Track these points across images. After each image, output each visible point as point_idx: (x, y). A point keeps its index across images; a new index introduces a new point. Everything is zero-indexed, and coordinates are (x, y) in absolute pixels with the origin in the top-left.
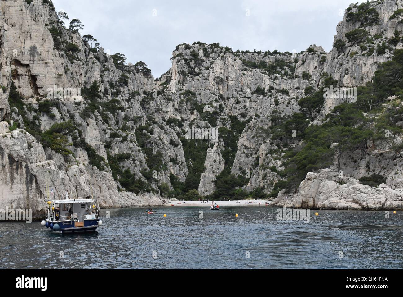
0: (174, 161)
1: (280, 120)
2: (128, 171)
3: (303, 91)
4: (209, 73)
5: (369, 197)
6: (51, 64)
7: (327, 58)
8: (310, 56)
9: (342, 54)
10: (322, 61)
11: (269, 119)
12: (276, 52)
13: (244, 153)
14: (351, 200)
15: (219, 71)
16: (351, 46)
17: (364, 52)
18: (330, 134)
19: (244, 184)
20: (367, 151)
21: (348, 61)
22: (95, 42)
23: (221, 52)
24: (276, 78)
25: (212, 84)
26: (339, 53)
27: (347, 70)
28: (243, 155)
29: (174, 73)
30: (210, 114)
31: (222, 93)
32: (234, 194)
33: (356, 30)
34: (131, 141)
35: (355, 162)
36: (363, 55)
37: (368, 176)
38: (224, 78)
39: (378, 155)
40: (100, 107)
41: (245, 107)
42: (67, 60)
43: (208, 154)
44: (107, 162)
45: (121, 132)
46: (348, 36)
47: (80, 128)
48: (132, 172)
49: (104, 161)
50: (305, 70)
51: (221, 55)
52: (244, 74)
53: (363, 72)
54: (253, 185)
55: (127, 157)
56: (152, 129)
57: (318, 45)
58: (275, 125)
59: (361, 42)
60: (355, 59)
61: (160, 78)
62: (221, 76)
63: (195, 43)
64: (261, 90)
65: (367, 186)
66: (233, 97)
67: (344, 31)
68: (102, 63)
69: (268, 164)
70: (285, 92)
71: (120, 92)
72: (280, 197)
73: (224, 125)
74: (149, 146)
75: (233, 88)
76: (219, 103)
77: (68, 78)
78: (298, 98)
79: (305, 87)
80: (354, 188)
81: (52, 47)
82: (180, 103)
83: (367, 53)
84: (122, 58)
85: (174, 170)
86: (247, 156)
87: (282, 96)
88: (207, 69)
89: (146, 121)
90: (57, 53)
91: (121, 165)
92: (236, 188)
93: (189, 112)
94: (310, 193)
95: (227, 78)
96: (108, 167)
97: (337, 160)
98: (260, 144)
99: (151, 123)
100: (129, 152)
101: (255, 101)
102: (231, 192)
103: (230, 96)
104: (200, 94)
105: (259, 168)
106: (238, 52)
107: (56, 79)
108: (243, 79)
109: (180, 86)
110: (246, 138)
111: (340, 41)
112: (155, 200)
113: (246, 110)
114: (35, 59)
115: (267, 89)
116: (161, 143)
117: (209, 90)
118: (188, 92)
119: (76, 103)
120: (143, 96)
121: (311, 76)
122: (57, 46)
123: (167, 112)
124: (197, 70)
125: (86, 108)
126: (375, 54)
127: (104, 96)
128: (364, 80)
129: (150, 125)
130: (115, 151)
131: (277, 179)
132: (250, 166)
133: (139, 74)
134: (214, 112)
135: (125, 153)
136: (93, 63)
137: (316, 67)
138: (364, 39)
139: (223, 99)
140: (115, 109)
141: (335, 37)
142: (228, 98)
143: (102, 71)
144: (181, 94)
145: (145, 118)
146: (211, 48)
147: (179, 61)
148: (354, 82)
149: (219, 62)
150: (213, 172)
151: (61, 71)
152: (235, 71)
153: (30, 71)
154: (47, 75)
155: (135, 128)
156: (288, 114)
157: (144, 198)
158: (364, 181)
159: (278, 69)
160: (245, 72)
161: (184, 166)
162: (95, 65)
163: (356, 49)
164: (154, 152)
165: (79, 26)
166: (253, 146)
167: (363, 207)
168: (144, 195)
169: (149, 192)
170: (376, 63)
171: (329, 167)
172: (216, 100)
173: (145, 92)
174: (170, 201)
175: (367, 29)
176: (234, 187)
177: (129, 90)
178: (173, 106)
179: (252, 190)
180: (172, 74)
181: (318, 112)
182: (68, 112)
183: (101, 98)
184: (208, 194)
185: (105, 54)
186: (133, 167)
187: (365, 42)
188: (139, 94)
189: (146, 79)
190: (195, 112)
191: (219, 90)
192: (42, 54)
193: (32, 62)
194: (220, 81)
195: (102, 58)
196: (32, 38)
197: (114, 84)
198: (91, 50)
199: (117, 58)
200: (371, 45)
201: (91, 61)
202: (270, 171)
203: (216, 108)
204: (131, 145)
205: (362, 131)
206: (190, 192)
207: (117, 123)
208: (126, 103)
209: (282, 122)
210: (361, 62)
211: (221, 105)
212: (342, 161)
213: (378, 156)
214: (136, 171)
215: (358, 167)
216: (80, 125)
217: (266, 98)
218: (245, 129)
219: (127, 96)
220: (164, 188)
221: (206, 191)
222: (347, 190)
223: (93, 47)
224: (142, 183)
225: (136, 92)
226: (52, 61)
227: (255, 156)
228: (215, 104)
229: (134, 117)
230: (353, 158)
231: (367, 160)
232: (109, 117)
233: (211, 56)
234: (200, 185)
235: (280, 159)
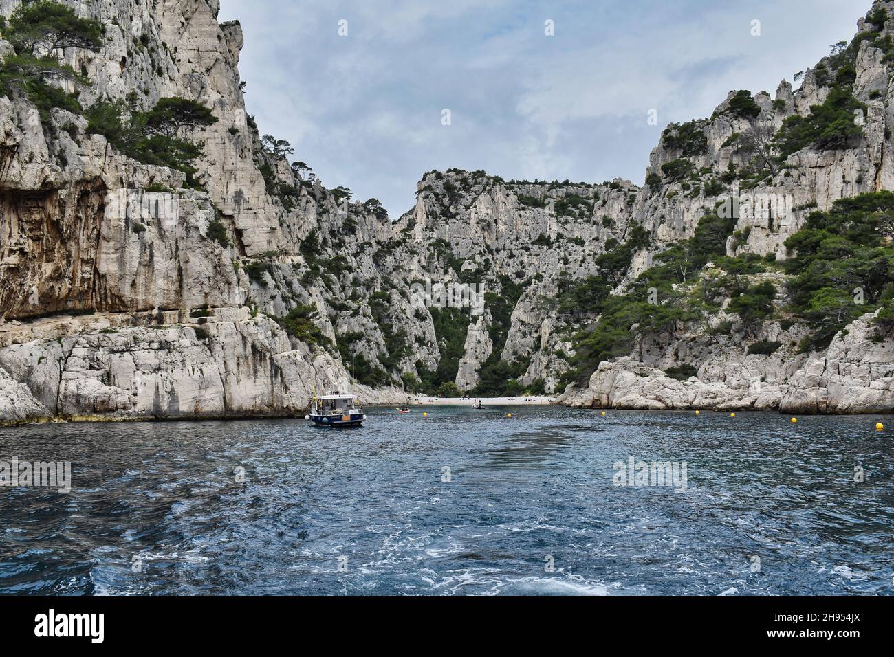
0: (421, 341)
1: (571, 286)
2: (360, 357)
3: (603, 245)
4: (470, 214)
5: (674, 393)
6: (261, 215)
7: (637, 198)
8: (614, 195)
9: (658, 194)
10: (631, 201)
11: (556, 284)
12: (566, 183)
13: (519, 330)
14: (654, 397)
15: (485, 211)
16: (670, 183)
17: (686, 192)
18: (629, 313)
19: (519, 375)
20: (676, 334)
21: (665, 204)
22: (310, 172)
23: (488, 184)
24: (567, 222)
25: (474, 230)
26: (653, 192)
27: (663, 217)
28: (518, 333)
29: (419, 214)
30: (472, 274)
31: (489, 242)
32: (505, 387)
33: (677, 161)
34: (365, 316)
35: (661, 348)
36: (686, 196)
37: (676, 367)
38: (492, 221)
39: (689, 340)
40: (320, 267)
41: (522, 263)
42: (282, 208)
43: (469, 332)
44: (336, 345)
45: (350, 303)
46: (664, 168)
47: (300, 300)
48: (366, 358)
49: (331, 344)
50: (607, 214)
51: (488, 188)
52: (520, 216)
53: (685, 219)
54: (533, 376)
55: (360, 337)
56: (389, 296)
57: (624, 179)
58: (564, 292)
59: (683, 177)
60: (674, 202)
61: (399, 220)
62: (488, 218)
63: (450, 171)
64: (545, 239)
65: (674, 380)
66: (504, 249)
67: (660, 162)
68: (319, 201)
69: (553, 347)
70: (580, 242)
71: (344, 243)
72: (568, 393)
73: (492, 288)
74: (387, 321)
75: (505, 236)
76: (484, 258)
77: (283, 233)
78: (595, 254)
79: (605, 238)
80: (658, 382)
81: (263, 191)
82: (429, 258)
83: (691, 193)
84: (347, 194)
85: (421, 354)
86: (525, 335)
87: (576, 247)
88: (467, 207)
89: (381, 284)
90: (270, 199)
91: (351, 348)
92: (509, 380)
93: (442, 271)
94: (603, 389)
95: (496, 222)
96: (336, 352)
97: (638, 346)
98: (543, 319)
99: (388, 286)
100: (362, 330)
101: (537, 255)
102: (501, 386)
103: (501, 248)
104: (457, 244)
105: (540, 352)
106: (513, 182)
107: (268, 234)
108: (519, 222)
109: (428, 233)
110: (522, 310)
111: (654, 175)
112: (396, 396)
113: (524, 267)
114: (241, 207)
115: (553, 237)
116: (404, 317)
117: (471, 238)
118: (440, 242)
119: (294, 266)
120: (376, 247)
121: (614, 222)
122: (270, 190)
123: (410, 271)
124: (452, 209)
125: (307, 272)
126: (701, 195)
127: (323, 248)
128: (687, 231)
129: (387, 290)
130: (344, 329)
131: (565, 368)
132: (528, 349)
133: (370, 217)
134: (477, 270)
135: (356, 331)
136: (307, 202)
137: (622, 210)
138: (687, 173)
139: (491, 252)
140: (340, 270)
141: (647, 170)
142: (498, 250)
143: (320, 214)
144: (430, 245)
145: (380, 280)
146: (474, 178)
147: (427, 197)
148: (672, 233)
149: (484, 198)
150: (477, 358)
151: (275, 223)
152: (508, 211)
153: (233, 223)
154: (257, 230)
155: (368, 295)
156: (582, 277)
157: (383, 393)
158: (671, 373)
159: (570, 208)
160: (522, 213)
161: (435, 349)
162: (310, 205)
163: (676, 187)
164: (395, 330)
165: (287, 150)
166: (532, 321)
167: (667, 405)
168: (383, 389)
169: (390, 385)
170: (703, 207)
171: (628, 355)
172: (480, 253)
173: (379, 243)
174: (417, 398)
175: (692, 160)
176: (506, 378)
177: (357, 240)
178: (419, 262)
179: (531, 383)
180: (416, 215)
181: (624, 274)
182: (284, 278)
183: (320, 254)
184: (469, 388)
185: (324, 188)
186: (367, 351)
187: (688, 178)
188: (370, 245)
189: (380, 223)
190: (451, 270)
191: (484, 238)
192: (250, 201)
193: (237, 212)
194: (486, 225)
195: (319, 195)
196: (238, 180)
197: (336, 232)
198: (303, 183)
199: (339, 193)
200: (698, 182)
201: (304, 200)
202: (556, 356)
203: (479, 264)
204: (365, 320)
205: (669, 309)
206: (444, 385)
207: (343, 288)
208: (353, 258)
209: (573, 288)
210: (683, 206)
211: (487, 261)
212: (645, 347)
213: (689, 342)
214: (372, 356)
215: (664, 355)
216: (299, 296)
217: (552, 250)
218: (522, 297)
219: (354, 248)
220: (409, 380)
221: (467, 384)
222: (649, 384)
223: (306, 179)
224: (379, 373)
225: (366, 243)
226: (262, 210)
227: (535, 335)
228: (478, 259)
229: (367, 280)
230: (658, 344)
231: (676, 346)
232: (332, 281)
233: (472, 189)
234: (458, 376)
235: (569, 341)
